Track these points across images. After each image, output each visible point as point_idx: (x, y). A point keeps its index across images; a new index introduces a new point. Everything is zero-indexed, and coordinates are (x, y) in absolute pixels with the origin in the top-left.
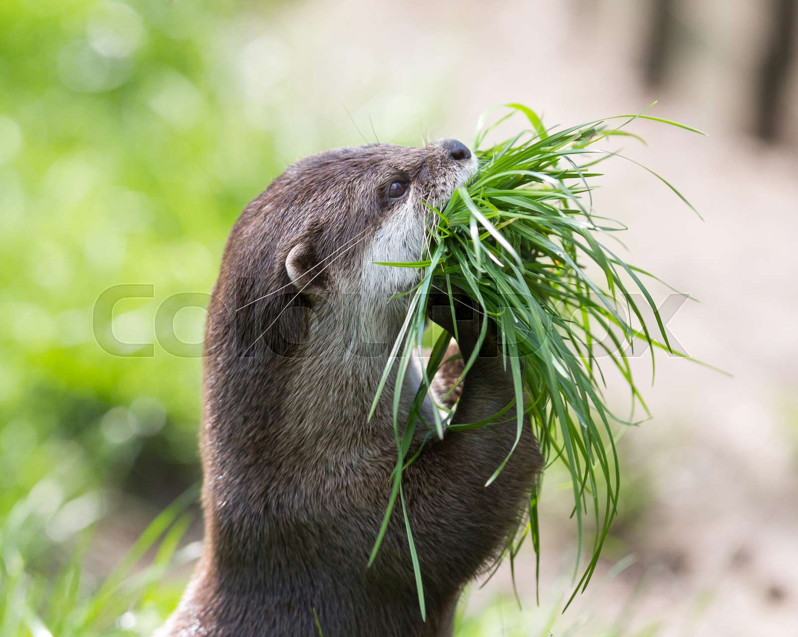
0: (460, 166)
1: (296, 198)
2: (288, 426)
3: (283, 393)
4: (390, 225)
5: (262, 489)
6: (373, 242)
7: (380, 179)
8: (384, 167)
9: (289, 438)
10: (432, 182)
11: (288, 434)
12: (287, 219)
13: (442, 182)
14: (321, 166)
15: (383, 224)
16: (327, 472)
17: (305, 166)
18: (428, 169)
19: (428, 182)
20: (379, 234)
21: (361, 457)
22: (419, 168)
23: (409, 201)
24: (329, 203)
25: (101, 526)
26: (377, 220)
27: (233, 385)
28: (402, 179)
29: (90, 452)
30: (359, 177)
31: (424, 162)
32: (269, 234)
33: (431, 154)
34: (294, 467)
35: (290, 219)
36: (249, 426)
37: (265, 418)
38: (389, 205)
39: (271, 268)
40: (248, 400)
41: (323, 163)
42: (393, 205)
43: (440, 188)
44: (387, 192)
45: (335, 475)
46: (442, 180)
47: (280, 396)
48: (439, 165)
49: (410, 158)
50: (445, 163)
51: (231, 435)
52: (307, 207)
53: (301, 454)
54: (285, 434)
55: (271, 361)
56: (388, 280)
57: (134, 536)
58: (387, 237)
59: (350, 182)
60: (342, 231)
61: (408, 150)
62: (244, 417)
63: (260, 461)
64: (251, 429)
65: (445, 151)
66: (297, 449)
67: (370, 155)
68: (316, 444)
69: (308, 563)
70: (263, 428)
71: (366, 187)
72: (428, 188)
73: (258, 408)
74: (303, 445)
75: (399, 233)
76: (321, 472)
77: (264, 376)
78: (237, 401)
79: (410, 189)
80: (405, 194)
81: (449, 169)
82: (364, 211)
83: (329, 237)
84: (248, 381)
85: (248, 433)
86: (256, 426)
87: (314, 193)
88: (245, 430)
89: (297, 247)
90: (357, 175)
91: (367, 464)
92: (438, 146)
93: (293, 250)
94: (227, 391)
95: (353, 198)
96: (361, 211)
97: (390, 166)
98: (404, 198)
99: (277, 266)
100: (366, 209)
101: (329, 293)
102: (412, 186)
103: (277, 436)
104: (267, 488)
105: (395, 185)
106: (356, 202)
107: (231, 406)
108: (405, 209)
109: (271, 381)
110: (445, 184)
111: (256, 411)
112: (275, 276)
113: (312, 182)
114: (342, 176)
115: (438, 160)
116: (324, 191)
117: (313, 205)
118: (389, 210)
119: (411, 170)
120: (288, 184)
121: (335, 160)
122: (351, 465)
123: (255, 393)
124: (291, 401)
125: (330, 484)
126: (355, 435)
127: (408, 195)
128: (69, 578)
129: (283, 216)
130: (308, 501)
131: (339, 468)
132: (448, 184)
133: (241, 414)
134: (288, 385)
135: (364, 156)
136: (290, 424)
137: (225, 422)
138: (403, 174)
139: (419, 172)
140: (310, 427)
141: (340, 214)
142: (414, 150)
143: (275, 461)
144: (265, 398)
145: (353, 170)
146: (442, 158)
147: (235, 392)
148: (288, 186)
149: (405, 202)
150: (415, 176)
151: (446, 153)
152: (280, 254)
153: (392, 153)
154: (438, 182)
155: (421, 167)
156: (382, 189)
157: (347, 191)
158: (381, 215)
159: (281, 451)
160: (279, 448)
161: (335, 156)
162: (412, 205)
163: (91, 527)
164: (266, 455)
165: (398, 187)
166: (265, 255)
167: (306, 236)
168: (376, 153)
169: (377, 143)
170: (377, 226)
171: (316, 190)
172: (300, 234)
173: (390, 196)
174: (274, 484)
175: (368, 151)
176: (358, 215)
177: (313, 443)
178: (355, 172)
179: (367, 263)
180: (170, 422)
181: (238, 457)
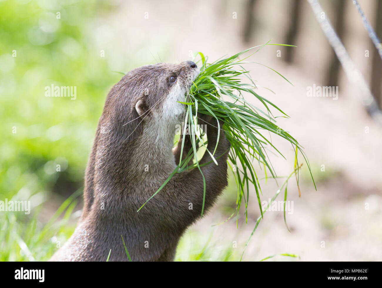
0: (195, 70)
1: (136, 83)
2: (132, 168)
3: (131, 154)
4: (172, 93)
5: (121, 191)
6: (166, 99)
7: (167, 76)
8: (167, 71)
9: (132, 172)
10: (186, 76)
11: (132, 171)
12: (134, 91)
13: (189, 76)
14: (142, 72)
15: (170, 92)
16: (146, 185)
17: (136, 72)
18: (183, 72)
19: (184, 76)
20: (168, 96)
21: (157, 180)
22: (179, 71)
23: (178, 84)
24: (150, 85)
25: (44, 205)
26: (167, 91)
27: (112, 152)
28: (174, 75)
29: (40, 178)
30: (159, 75)
31: (181, 69)
32: (127, 97)
33: (183, 66)
34: (134, 184)
35: (135, 91)
36: (117, 167)
37: (123, 165)
38: (171, 85)
39: (130, 109)
40: (117, 157)
41: (144, 70)
42: (172, 85)
43: (189, 78)
44: (170, 80)
45: (148, 187)
46: (189, 75)
47: (130, 156)
48: (187, 70)
49: (175, 68)
50: (189, 69)
51: (109, 171)
52: (141, 87)
53: (136, 179)
54: (131, 171)
55: (128, 143)
56: (173, 113)
57: (57, 208)
58: (171, 97)
59: (156, 77)
60: (155, 95)
61: (174, 65)
62: (115, 164)
63: (121, 182)
64: (118, 169)
65: (189, 65)
66: (135, 176)
67: (161, 67)
68: (142, 175)
69: (134, 220)
70: (122, 168)
71: (162, 78)
72: (184, 78)
73: (121, 160)
74: (137, 175)
75: (176, 96)
76: (144, 186)
77: (124, 148)
78: (113, 158)
79: (177, 79)
80: (176, 81)
81: (191, 71)
82: (162, 87)
83: (151, 97)
84: (118, 150)
85: (116, 170)
86: (119, 168)
87: (143, 81)
88: (115, 169)
89: (139, 101)
90: (158, 74)
91: (159, 182)
92: (185, 63)
93: (138, 102)
94: (109, 154)
95: (158, 83)
96: (161, 88)
97: (169, 71)
98: (176, 82)
99: (132, 108)
100: (163, 87)
101: (151, 118)
102: (178, 78)
103: (128, 172)
104: (123, 191)
105: (172, 78)
106: (159, 84)
107: (110, 160)
108: (176, 87)
109: (127, 150)
110: (190, 77)
111: (120, 161)
112: (131, 112)
113: (141, 78)
114: (153, 75)
115: (187, 68)
116: (146, 81)
117: (143, 86)
118: (171, 87)
119: (177, 72)
120: (130, 79)
121: (148, 69)
122: (154, 183)
123: (120, 154)
124: (134, 158)
125: (146, 190)
126: (155, 172)
127: (177, 81)
128: (32, 224)
129: (132, 90)
130: (138, 196)
131: (150, 184)
132: (191, 76)
133: (113, 162)
134: (134, 152)
135: (158, 67)
136: (133, 167)
137: (107, 166)
138: (174, 73)
139: (180, 73)
140: (141, 168)
141: (154, 89)
142: (176, 65)
143: (127, 181)
144: (124, 157)
145: (156, 72)
146: (188, 67)
147: (112, 154)
148: (130, 80)
149: (176, 84)
150: (179, 74)
151: (189, 66)
152: (133, 104)
153: (169, 66)
154: (188, 76)
155: (180, 71)
156: (168, 79)
157: (156, 80)
158: (168, 89)
159: (129, 178)
160: (128, 177)
161: (147, 68)
162: (179, 85)
163: (41, 205)
164: (124, 179)
165: (173, 79)
166: (127, 105)
167: (142, 97)
168: (162, 66)
169: (161, 63)
170: (168, 93)
171: (144, 80)
172: (140, 97)
173: (171, 82)
174: (126, 190)
175: (158, 66)
176: (160, 89)
177: (141, 174)
178: (157, 73)
179: (165, 107)
180: (69, 167)
181: (112, 180)
